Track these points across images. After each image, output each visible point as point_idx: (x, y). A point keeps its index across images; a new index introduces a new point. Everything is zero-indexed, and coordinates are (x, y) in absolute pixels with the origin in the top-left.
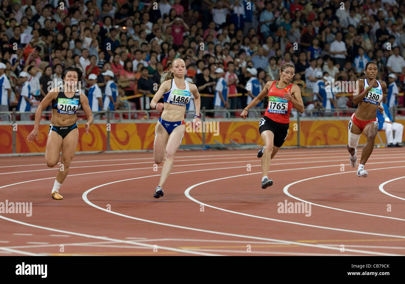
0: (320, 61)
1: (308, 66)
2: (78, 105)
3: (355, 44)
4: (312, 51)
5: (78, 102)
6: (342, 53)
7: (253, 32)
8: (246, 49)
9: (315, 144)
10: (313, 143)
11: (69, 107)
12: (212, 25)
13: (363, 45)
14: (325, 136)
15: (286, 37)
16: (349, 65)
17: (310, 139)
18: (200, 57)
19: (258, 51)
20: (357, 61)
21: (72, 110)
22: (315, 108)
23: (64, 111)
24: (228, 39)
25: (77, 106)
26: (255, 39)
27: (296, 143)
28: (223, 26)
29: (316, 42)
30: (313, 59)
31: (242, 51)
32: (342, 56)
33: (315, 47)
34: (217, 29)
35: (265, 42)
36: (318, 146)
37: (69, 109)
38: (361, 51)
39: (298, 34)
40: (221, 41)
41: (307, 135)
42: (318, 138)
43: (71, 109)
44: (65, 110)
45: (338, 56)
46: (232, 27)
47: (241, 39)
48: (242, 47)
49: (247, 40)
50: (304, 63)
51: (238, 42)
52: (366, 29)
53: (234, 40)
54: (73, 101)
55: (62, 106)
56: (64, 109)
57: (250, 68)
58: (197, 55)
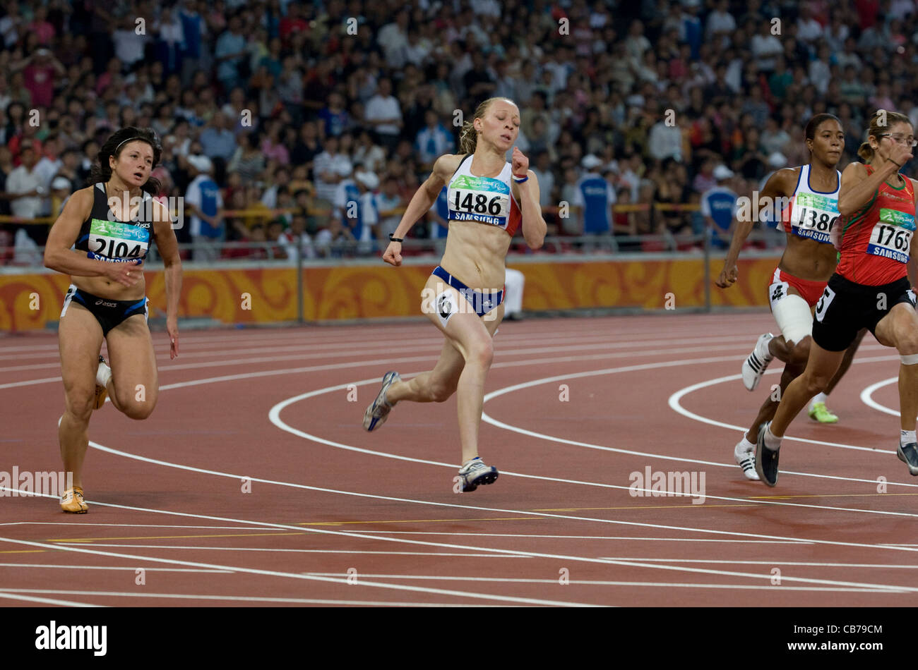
0: (347, 141)
1: (320, 150)
2: (147, 244)
3: (418, 104)
4: (328, 117)
5: (148, 234)
6: (391, 122)
7: (201, 79)
8: (188, 114)
9: (336, 317)
10: (333, 314)
11: (122, 248)
12: (114, 65)
13: (436, 105)
14: (358, 299)
15: (273, 88)
16: (405, 148)
17: (326, 306)
18: (90, 132)
19: (214, 118)
20: (423, 138)
21: (130, 255)
22: (334, 238)
23: (106, 257)
24: (149, 94)
25: (144, 246)
26: (206, 94)
27: (295, 315)
28: (136, 67)
29: (335, 99)
30: (329, 135)
31: (180, 120)
32: (392, 130)
33: (334, 111)
34: (124, 73)
35: (227, 100)
36: (343, 320)
37: (121, 253)
38: (431, 117)
39: (296, 83)
40: (133, 98)
41: (319, 297)
42: (342, 304)
43: (129, 253)
44: (110, 256)
45: (383, 129)
46: (158, 68)
47: (176, 94)
48: (179, 111)
49: (189, 97)
50: (312, 145)
51: (171, 100)
52: (442, 70)
53: (162, 97)
54: (133, 231)
55: (100, 244)
56: (106, 251)
57: (197, 154)
58: (83, 128)
